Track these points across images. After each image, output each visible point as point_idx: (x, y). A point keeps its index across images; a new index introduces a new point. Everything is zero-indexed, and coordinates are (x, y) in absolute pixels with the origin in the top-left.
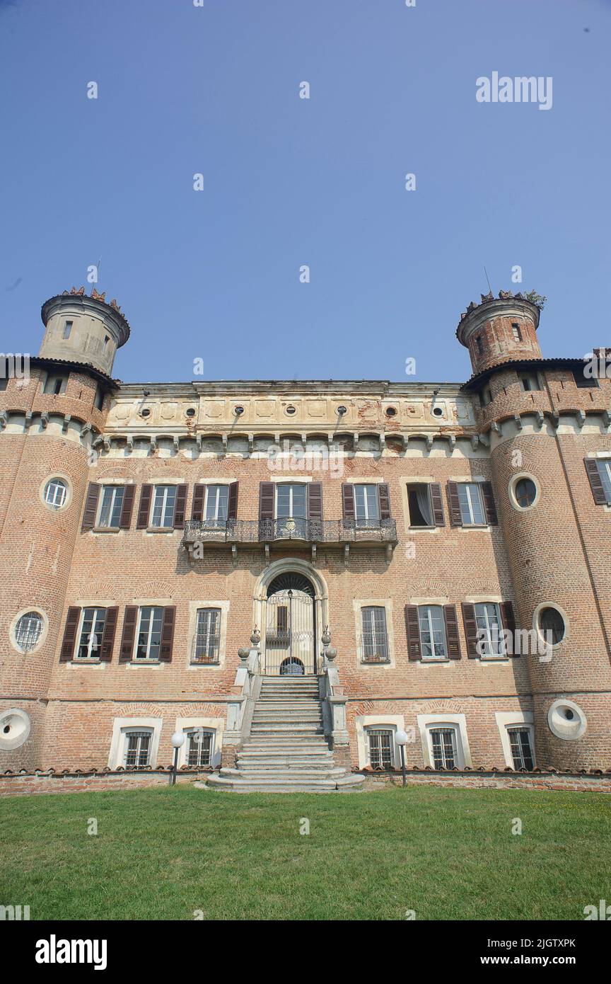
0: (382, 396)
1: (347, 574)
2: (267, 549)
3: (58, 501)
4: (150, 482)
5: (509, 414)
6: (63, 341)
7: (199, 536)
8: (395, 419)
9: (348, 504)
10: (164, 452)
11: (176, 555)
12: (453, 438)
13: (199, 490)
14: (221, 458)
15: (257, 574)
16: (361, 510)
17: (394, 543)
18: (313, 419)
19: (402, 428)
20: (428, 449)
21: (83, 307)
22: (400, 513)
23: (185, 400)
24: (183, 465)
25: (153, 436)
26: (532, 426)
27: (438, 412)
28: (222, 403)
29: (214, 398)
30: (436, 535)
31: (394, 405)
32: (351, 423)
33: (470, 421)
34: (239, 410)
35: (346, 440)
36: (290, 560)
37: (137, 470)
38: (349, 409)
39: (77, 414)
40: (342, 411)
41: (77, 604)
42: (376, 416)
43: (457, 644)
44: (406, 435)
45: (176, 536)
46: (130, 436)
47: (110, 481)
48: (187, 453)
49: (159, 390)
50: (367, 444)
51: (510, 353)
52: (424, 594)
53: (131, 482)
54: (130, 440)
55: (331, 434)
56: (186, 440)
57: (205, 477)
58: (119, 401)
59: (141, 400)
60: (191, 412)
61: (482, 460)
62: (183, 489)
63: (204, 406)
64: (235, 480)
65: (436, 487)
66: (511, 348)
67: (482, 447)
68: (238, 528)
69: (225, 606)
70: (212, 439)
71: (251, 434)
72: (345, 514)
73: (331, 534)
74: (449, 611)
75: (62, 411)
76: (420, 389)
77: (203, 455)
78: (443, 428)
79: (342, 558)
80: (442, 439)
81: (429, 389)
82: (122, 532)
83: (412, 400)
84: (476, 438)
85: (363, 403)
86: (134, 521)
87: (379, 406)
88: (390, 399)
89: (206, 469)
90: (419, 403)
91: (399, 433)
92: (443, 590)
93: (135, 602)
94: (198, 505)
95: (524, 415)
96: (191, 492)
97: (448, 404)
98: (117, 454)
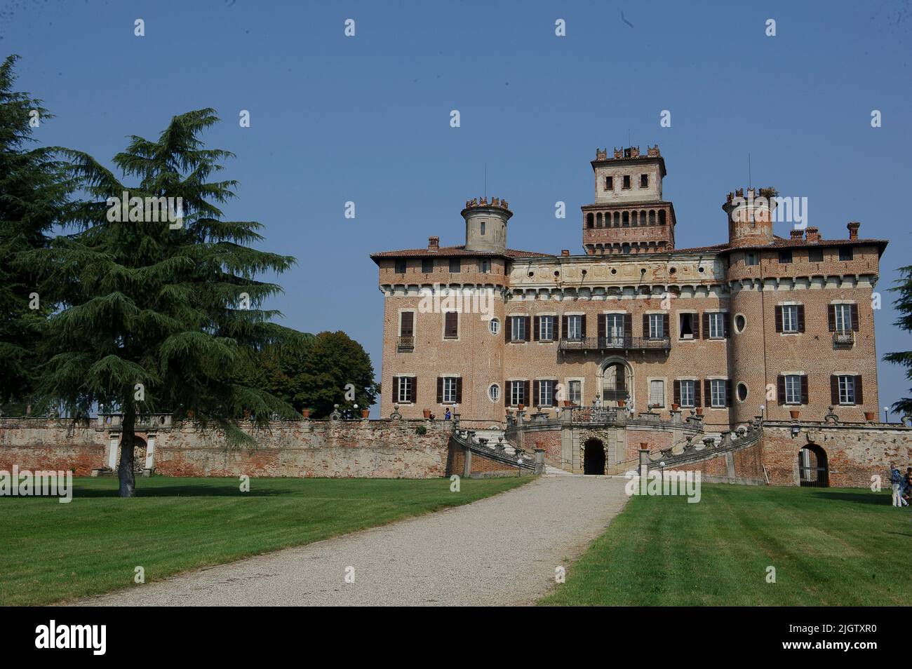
0: (668, 261)
1: (645, 363)
2: (602, 352)
3: (495, 331)
4: (538, 314)
5: (736, 278)
6: (482, 236)
7: (566, 344)
8: (674, 275)
9: (646, 327)
10: (543, 297)
11: (556, 354)
12: (709, 287)
13: (565, 318)
14: (576, 300)
15: (598, 364)
16: (654, 329)
17: (669, 350)
18: (627, 277)
19: (678, 282)
20: (694, 293)
21: (489, 213)
22: (675, 331)
23: (553, 265)
24: (555, 304)
25: (537, 289)
26: (749, 286)
27: (701, 270)
28: (574, 268)
29: (570, 265)
30: (694, 343)
31: (675, 266)
32: (649, 279)
33: (721, 276)
34: (584, 272)
35: (646, 289)
36: (615, 356)
37: (530, 307)
38: (648, 270)
39: (498, 283)
40: (643, 271)
41: (509, 380)
42: (664, 275)
43: (700, 400)
44: (680, 286)
45: (555, 345)
46: (524, 289)
47: (516, 314)
48: (557, 297)
49: (538, 260)
50: (658, 290)
51: (745, 236)
52: (684, 374)
53: (527, 315)
54: (524, 292)
55: (636, 287)
56: (555, 291)
57: (567, 311)
58: (514, 266)
59: (528, 266)
60: (557, 273)
61: (726, 299)
62: (556, 318)
63: (564, 269)
64: (584, 314)
65: (697, 316)
66: (746, 234)
67: (724, 291)
68: (587, 342)
69: (582, 380)
70: (571, 291)
71: (591, 287)
72: (644, 332)
73: (636, 344)
74: (697, 383)
75: (491, 283)
76: (691, 256)
77: (565, 298)
78: (703, 281)
79: (642, 356)
80: (702, 287)
81: (697, 256)
82: (526, 343)
83: (686, 262)
84: (722, 287)
85: (656, 266)
86: (532, 337)
87: (666, 268)
88: (673, 262)
89: (568, 306)
90: (691, 264)
91: (676, 284)
92: (695, 372)
93: (537, 378)
94: (565, 328)
95: (744, 280)
96: (560, 320)
97: (709, 264)
98: (517, 299)
